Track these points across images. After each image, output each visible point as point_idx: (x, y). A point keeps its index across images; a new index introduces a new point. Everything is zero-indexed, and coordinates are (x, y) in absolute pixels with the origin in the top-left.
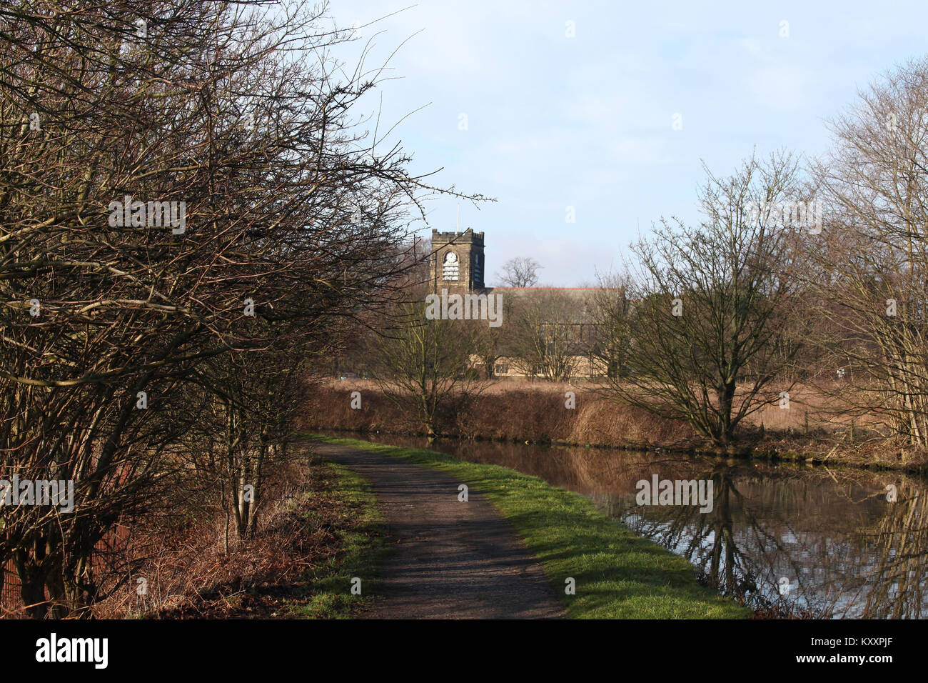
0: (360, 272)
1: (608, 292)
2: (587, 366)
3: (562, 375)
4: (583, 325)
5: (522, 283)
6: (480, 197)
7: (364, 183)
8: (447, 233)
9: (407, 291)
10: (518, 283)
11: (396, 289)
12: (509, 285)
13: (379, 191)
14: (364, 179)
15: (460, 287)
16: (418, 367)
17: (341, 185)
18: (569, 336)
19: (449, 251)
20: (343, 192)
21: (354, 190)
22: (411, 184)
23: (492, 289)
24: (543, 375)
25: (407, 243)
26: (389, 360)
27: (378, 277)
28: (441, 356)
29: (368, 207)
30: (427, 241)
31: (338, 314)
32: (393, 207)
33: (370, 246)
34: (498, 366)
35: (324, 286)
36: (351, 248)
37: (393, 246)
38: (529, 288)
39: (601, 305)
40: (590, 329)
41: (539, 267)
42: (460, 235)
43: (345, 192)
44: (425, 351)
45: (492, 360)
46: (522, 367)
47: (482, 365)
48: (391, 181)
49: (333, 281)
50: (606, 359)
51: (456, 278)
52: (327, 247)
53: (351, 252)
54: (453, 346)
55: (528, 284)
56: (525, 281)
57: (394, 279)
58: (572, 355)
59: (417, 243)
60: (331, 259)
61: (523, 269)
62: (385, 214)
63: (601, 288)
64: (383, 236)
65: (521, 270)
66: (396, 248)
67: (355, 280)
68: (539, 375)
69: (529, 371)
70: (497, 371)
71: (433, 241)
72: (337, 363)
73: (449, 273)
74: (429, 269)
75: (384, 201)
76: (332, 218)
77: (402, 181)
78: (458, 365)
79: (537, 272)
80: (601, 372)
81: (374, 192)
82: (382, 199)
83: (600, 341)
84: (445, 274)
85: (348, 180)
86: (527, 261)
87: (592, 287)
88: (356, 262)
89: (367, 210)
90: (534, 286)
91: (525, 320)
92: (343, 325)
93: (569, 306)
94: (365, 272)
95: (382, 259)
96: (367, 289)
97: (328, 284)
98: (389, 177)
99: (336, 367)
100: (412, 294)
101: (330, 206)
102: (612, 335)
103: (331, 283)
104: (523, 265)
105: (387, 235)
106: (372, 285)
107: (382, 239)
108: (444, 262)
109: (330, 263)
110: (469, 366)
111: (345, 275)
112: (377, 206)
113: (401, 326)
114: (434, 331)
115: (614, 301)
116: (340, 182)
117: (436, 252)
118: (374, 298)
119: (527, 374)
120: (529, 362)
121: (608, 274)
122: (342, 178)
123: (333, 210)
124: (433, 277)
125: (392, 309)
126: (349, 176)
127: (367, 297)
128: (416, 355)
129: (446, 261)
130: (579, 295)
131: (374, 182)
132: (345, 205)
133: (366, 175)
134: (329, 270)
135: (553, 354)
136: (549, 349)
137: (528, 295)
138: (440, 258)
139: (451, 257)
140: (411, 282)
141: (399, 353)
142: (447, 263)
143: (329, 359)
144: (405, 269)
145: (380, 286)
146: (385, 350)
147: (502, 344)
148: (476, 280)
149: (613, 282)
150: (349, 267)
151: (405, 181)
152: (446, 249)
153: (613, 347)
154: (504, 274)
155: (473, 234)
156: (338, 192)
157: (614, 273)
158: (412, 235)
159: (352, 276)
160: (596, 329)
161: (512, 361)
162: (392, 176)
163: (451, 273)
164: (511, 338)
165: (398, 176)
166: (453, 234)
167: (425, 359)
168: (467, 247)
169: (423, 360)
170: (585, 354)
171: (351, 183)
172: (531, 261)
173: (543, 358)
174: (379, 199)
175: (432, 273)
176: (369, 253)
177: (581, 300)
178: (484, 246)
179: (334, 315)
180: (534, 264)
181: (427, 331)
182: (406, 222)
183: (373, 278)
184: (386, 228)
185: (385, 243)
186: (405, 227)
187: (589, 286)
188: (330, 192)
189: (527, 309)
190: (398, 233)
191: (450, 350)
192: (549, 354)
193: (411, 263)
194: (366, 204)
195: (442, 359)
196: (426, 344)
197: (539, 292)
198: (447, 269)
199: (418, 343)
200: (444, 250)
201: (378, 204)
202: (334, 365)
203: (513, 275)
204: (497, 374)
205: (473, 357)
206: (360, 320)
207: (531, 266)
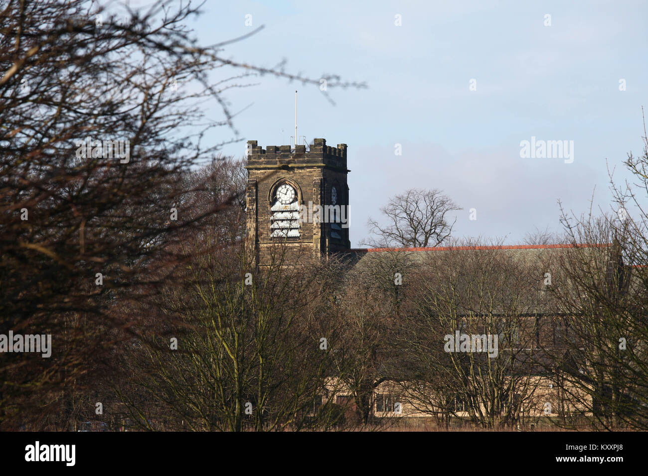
0: (112, 228)
1: (587, 251)
2: (552, 395)
3: (504, 414)
4: (540, 315)
5: (421, 238)
6: (334, 81)
7: (113, 56)
8: (277, 149)
9: (203, 261)
10: (414, 240)
11: (181, 258)
12: (395, 244)
13: (141, 71)
14: (114, 49)
15: (304, 249)
16: (227, 404)
17: (70, 62)
18: (515, 337)
19: (281, 183)
20: (71, 75)
21: (94, 71)
22: (203, 59)
23: (365, 251)
24: (467, 414)
25: (200, 167)
26: (171, 394)
27: (148, 235)
28: (271, 382)
29: (122, 102)
30: (238, 164)
31: (69, 309)
32: (170, 101)
33: (129, 176)
34: (380, 398)
35: (41, 256)
36: (92, 181)
37: (174, 177)
38: (434, 249)
39: (573, 278)
40: (554, 324)
41: (453, 208)
42: (301, 150)
43: (78, 75)
44: (242, 372)
45: (368, 387)
46: (425, 400)
47: (348, 398)
48: (163, 54)
49: (59, 246)
50: (588, 380)
51: (294, 233)
52: (44, 182)
53: (93, 188)
54: (293, 361)
55: (432, 241)
56: (428, 235)
57: (177, 239)
58: (521, 373)
59: (220, 168)
60: (52, 203)
61: (422, 211)
62: (156, 115)
63: (574, 245)
64: (155, 157)
65: (418, 214)
66: (180, 180)
67: (101, 242)
68: (460, 414)
69: (440, 406)
70: (379, 409)
71: (250, 163)
72: (69, 404)
73: (282, 224)
74: (243, 217)
75: (154, 90)
76: (53, 127)
77: (186, 53)
78: (303, 399)
79: (449, 218)
80: (580, 406)
81: (133, 74)
82: (149, 88)
83: (575, 347)
84: (275, 225)
85: (81, 52)
86: (431, 196)
87: (556, 242)
88: (102, 208)
89: (123, 109)
90: (443, 244)
91: (429, 310)
92: (80, 330)
93: (512, 280)
94: (121, 226)
95: (153, 202)
96: (125, 259)
97: (48, 252)
98: (160, 46)
99: (68, 412)
100: (211, 267)
101: (48, 101)
102: (599, 336)
103: (56, 250)
104: (422, 205)
105: (162, 156)
106: (135, 252)
107: (151, 164)
108: (273, 203)
109: (53, 213)
110: (324, 400)
111: (82, 234)
112: (140, 101)
113: (193, 327)
114: (256, 334)
115: (599, 269)
116: (65, 57)
117: (256, 185)
118: (140, 277)
119: (435, 413)
120: (438, 389)
121: (587, 217)
122: (70, 48)
123: (54, 111)
124: (252, 233)
125: (174, 295)
126: (83, 45)
127: (128, 275)
128: (225, 382)
129: (274, 200)
130: (531, 256)
131: (134, 55)
132: (78, 99)
133: (115, 42)
134: (51, 225)
135: (485, 373)
136: (476, 363)
137: (432, 261)
138: (265, 195)
139: (285, 194)
140: (211, 241)
141: (190, 380)
142: (278, 204)
143: (54, 396)
144: (198, 219)
145: (150, 253)
146: (164, 374)
147: (388, 356)
148: (333, 235)
149: (596, 231)
150: (90, 217)
151: (192, 53)
152: (274, 179)
153: (602, 357)
154: (387, 223)
155: (325, 146)
156: (64, 74)
157: (597, 215)
158: (209, 154)
159: (96, 235)
160: (567, 325)
161: (407, 388)
162: (168, 43)
163: (285, 224)
164: (403, 345)
165: (176, 44)
166: (287, 149)
167: (240, 391)
168: (315, 175)
169: (236, 389)
170: (547, 372)
171: (88, 58)
172: (438, 197)
173: (466, 382)
174: (146, 89)
175: (251, 225)
176: (128, 192)
177: (536, 268)
178: (347, 171)
179: (62, 310)
180: (443, 203)
181: (242, 336)
182: (198, 130)
183: (136, 239)
184: (159, 141)
185: (157, 170)
186: (195, 140)
187: (550, 242)
188: (46, 75)
189: (433, 288)
190: (182, 153)
191: (288, 371)
192: (477, 374)
193: (209, 207)
194: (117, 97)
195: (273, 388)
196: (242, 360)
197: (453, 253)
198: (279, 216)
199: (226, 358)
200: (271, 181)
201: (142, 97)
202: (63, 407)
203: (404, 224)
204: (377, 414)
205: (331, 383)
206: (113, 320)
207: (437, 205)
